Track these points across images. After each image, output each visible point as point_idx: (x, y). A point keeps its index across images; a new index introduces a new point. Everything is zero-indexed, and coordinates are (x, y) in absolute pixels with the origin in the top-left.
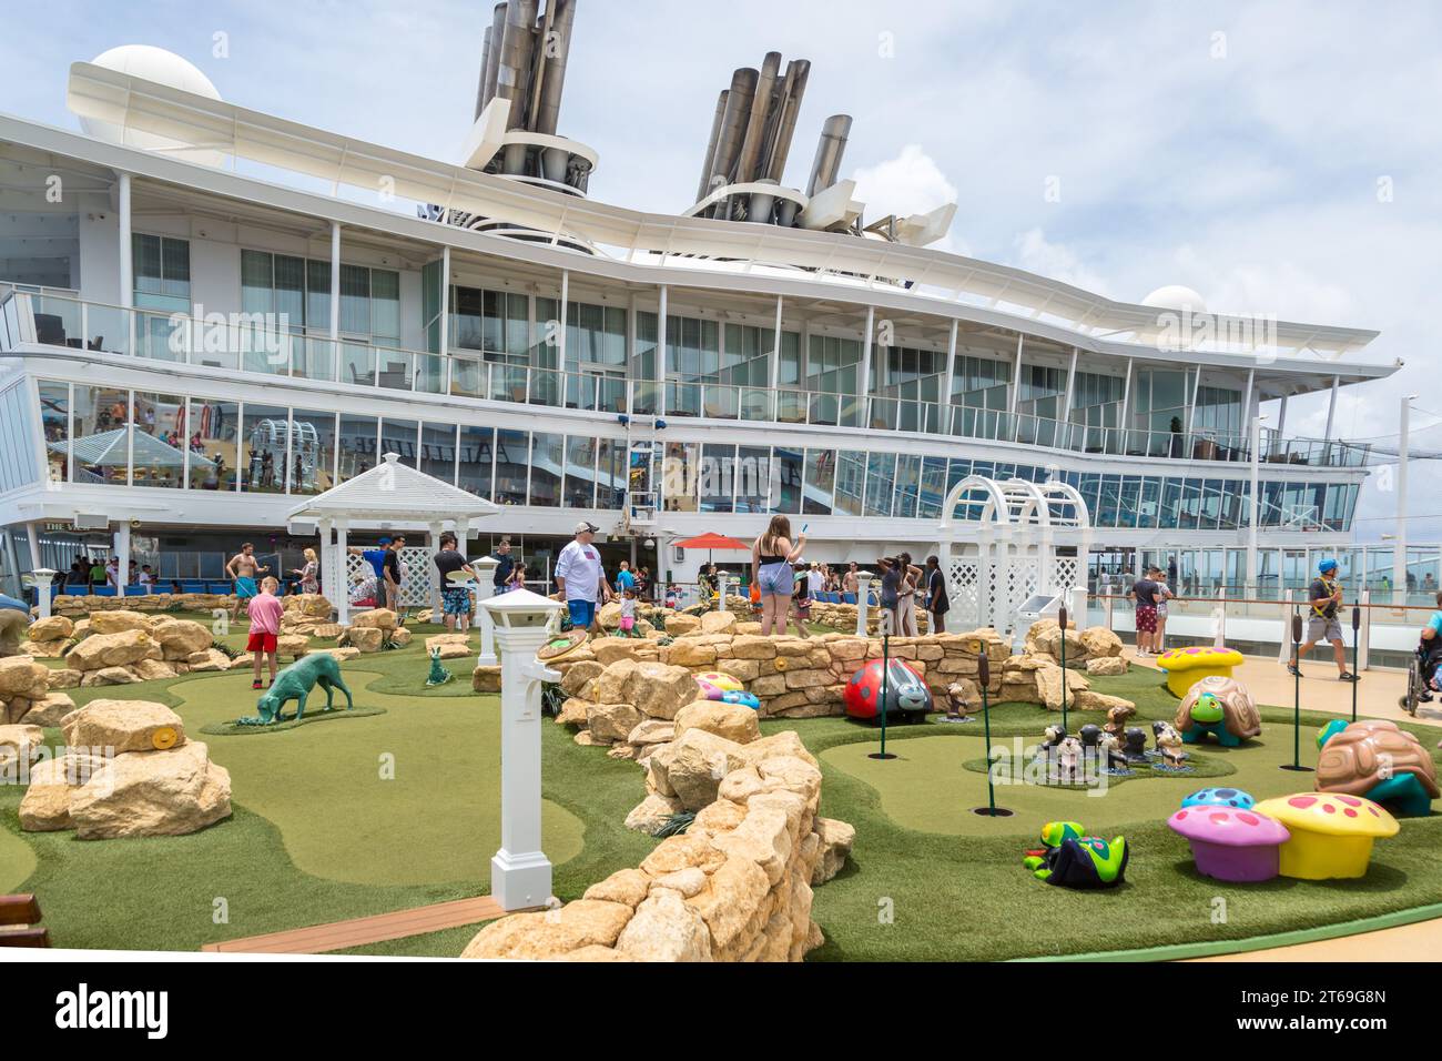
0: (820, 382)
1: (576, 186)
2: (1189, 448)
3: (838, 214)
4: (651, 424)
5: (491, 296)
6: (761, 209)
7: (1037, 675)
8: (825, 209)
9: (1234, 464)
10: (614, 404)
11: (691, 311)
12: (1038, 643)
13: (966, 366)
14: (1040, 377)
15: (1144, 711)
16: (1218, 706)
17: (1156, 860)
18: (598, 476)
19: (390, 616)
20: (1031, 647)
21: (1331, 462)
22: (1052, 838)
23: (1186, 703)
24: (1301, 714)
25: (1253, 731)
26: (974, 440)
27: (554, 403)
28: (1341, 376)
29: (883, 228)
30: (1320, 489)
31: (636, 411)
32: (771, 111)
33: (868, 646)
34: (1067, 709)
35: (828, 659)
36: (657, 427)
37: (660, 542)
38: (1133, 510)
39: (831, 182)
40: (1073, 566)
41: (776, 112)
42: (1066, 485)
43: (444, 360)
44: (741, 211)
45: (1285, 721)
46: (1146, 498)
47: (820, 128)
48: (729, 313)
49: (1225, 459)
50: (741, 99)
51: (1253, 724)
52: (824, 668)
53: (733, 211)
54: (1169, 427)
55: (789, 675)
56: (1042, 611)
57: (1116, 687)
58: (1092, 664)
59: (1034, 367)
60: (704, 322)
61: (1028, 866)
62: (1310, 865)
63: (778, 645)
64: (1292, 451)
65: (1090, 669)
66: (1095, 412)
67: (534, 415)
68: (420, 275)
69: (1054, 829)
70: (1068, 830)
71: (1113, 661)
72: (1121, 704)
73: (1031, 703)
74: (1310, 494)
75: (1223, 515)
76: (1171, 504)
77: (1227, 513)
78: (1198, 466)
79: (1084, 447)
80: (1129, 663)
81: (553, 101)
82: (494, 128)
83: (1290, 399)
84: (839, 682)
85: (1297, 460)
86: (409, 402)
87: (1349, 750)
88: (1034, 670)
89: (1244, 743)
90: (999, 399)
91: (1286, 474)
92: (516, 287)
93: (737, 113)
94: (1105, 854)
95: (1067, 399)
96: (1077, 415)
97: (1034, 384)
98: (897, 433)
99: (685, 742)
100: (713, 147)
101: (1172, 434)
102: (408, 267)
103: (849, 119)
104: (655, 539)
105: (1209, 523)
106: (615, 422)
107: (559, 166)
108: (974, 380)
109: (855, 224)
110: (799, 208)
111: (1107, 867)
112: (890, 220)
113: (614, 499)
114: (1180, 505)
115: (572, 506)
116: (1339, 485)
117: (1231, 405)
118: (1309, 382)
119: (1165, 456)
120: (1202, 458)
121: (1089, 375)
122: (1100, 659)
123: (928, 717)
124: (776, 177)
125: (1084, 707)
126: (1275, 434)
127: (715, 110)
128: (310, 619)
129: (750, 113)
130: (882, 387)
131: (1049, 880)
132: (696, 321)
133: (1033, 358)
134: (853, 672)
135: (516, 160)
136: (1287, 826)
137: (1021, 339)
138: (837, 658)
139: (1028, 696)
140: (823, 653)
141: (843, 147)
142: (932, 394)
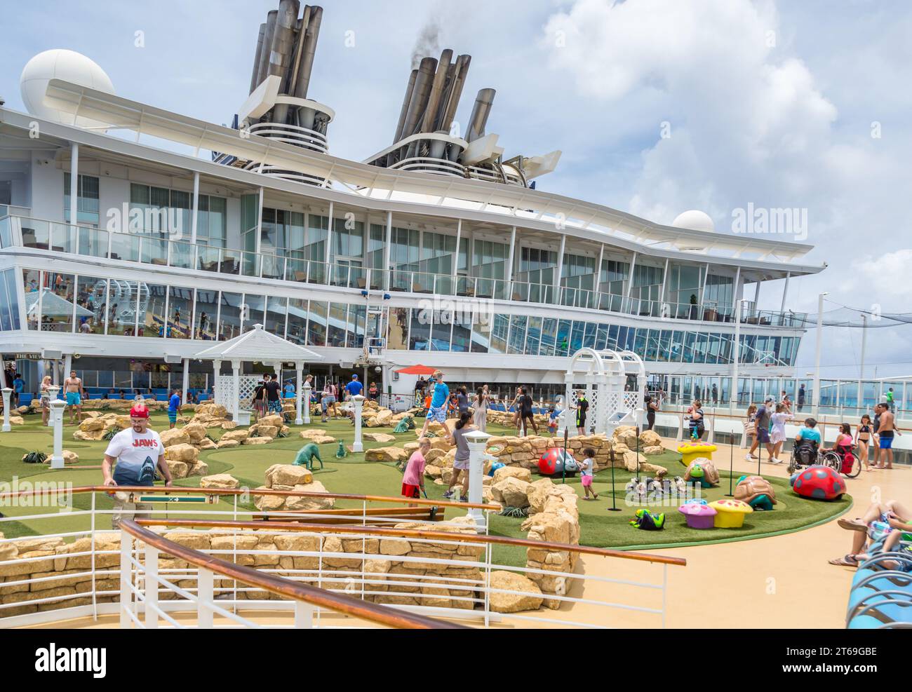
0: (481, 271)
1: (320, 132)
2: (701, 314)
3: (487, 154)
4: (381, 296)
5: (281, 213)
6: (438, 150)
7: (624, 456)
8: (479, 151)
9: (727, 324)
10: (358, 283)
11: (403, 225)
12: (620, 438)
13: (570, 259)
14: (612, 266)
15: (671, 472)
16: (701, 470)
17: (675, 523)
18: (348, 326)
19: (280, 419)
20: (616, 440)
21: (784, 323)
22: (640, 514)
23: (689, 469)
24: (733, 474)
25: (716, 481)
26: (573, 308)
27: (322, 282)
28: (791, 272)
29: (514, 163)
30: (778, 339)
31: (372, 288)
32: (446, 86)
33: (548, 442)
34: (638, 471)
35: (530, 447)
36: (385, 298)
37: (384, 368)
38: (667, 350)
39: (481, 132)
40: (636, 396)
41: (448, 87)
42: (633, 353)
43: (258, 256)
44: (425, 150)
45: (725, 477)
46: (675, 341)
47: (475, 95)
48: (426, 226)
49: (722, 321)
50: (425, 78)
51: (716, 478)
52: (528, 451)
53: (420, 150)
54: (689, 301)
55: (513, 454)
56: (620, 421)
57: (658, 461)
58: (647, 449)
59: (609, 261)
60: (411, 231)
61: (631, 524)
62: (724, 522)
63: (508, 441)
64: (762, 316)
65: (645, 452)
66: (645, 289)
67: (311, 290)
68: (239, 200)
69: (640, 512)
70: (645, 512)
71: (656, 448)
72: (661, 469)
73: (621, 468)
74: (771, 343)
75: (720, 354)
76: (690, 345)
77: (722, 353)
78: (706, 325)
79: (639, 312)
80: (664, 449)
81: (305, 75)
82: (270, 93)
83: (762, 283)
84: (535, 458)
85: (765, 323)
86: (238, 282)
87: (745, 486)
88: (623, 453)
89: (712, 486)
90: (588, 282)
91: (757, 331)
92: (297, 208)
93: (423, 86)
94: (657, 518)
95: (629, 281)
96: (635, 293)
97: (609, 270)
98: (528, 303)
99: (509, 482)
100: (406, 107)
101: (691, 305)
102: (232, 195)
103: (494, 91)
104: (381, 366)
105: (712, 359)
106: (360, 294)
107: (309, 119)
108: (573, 267)
109: (497, 160)
110: (462, 149)
111: (658, 523)
112: (519, 158)
113: (358, 341)
114: (695, 347)
115: (332, 346)
116: (789, 338)
117: (727, 285)
118: (774, 275)
119: (687, 318)
120: (708, 320)
121: (642, 266)
122: (650, 447)
123: (576, 474)
124: (447, 129)
125: (645, 470)
126: (753, 305)
127: (408, 81)
128: (217, 419)
129: (432, 87)
130: (517, 273)
131: (639, 528)
132: (405, 230)
133: (609, 256)
134: (542, 454)
135: (282, 114)
136: (717, 510)
137: (603, 246)
138: (534, 447)
139: (620, 465)
140: (528, 445)
141: (490, 109)
142: (548, 280)
